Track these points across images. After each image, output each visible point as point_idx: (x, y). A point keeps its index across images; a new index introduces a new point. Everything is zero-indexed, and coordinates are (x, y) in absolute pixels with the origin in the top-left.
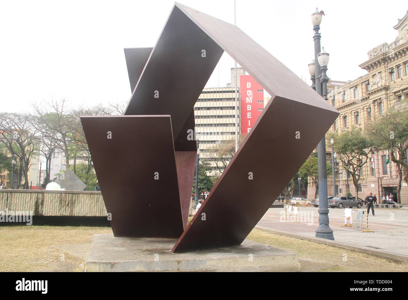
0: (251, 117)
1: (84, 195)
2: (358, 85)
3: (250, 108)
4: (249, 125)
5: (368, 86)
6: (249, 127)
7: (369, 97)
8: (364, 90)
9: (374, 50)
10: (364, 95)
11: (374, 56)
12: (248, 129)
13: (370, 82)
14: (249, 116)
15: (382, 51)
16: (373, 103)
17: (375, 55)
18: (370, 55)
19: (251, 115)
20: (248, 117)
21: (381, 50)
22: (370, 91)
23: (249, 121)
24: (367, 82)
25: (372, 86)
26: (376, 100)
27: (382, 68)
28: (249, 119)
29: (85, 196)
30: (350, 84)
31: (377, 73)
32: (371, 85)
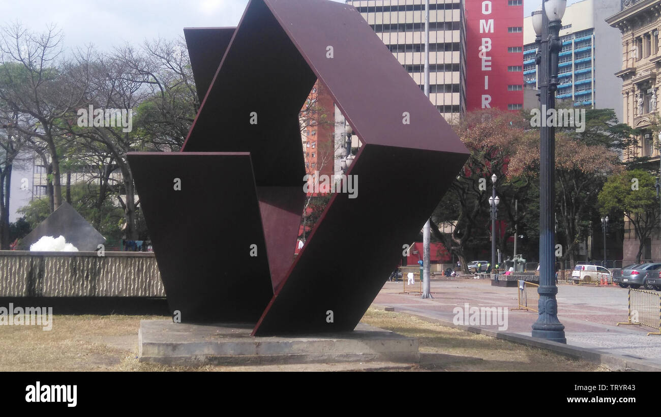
0: (490, 69)
1: (115, 260)
3: (489, 45)
4: (486, 88)
6: (486, 92)
12: (484, 97)
14: (486, 66)
19: (490, 64)
20: (484, 69)
23: (486, 78)
28: (486, 73)
29: (118, 260)
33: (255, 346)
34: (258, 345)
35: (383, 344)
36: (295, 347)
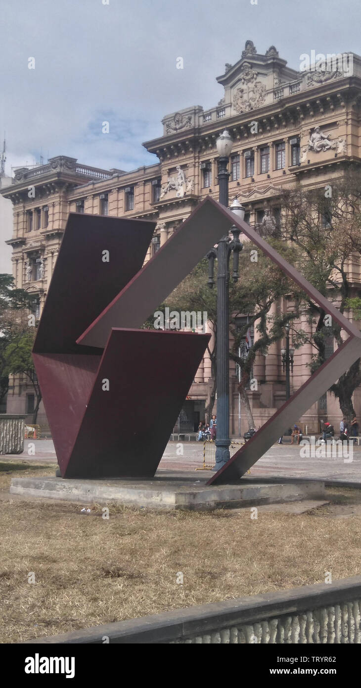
2: (136, 184)
5: (157, 189)
7: (157, 214)
8: (148, 197)
9: (177, 118)
10: (148, 206)
11: (176, 129)
13: (162, 182)
15: (192, 122)
16: (165, 228)
17: (178, 127)
18: (168, 126)
21: (190, 119)
22: (162, 202)
24: (155, 182)
25: (166, 193)
26: (173, 222)
27: (188, 159)
30: (121, 179)
31: (178, 166)
32: (165, 190)
33: (240, 492)
34: (241, 491)
35: (307, 487)
36: (262, 491)
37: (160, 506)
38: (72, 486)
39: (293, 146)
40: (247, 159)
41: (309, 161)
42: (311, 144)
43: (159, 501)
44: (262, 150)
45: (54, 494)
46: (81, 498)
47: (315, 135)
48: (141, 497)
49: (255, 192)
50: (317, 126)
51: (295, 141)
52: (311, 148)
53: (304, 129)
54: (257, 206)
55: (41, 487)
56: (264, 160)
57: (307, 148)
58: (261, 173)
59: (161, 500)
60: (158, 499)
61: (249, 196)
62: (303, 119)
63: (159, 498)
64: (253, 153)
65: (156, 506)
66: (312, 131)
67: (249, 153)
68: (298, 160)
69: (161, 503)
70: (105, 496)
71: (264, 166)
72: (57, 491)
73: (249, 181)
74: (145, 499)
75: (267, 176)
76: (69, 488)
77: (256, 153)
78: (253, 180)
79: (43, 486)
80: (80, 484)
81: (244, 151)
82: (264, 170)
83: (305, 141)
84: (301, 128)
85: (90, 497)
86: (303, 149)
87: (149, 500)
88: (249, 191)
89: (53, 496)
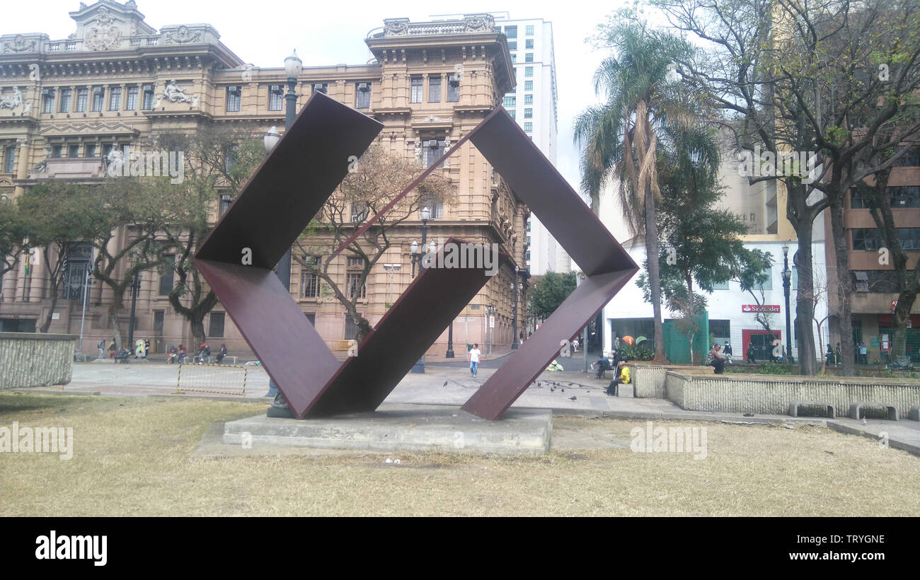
9: (18, 39)
11: (16, 50)
15: (36, 47)
17: (18, 48)
21: (33, 44)
27: (29, 80)
31: (15, 86)
37: (519, 451)
38: (352, 430)
39: (146, 92)
40: (95, 95)
41: (163, 109)
42: (166, 93)
43: (514, 444)
44: (113, 89)
45: (319, 441)
46: (372, 445)
47: (170, 87)
48: (483, 442)
49: (104, 126)
50: (173, 79)
51: (149, 88)
52: (166, 98)
53: (159, 79)
54: (103, 140)
55: (291, 433)
56: (114, 99)
57: (162, 96)
58: (110, 110)
59: (518, 444)
60: (511, 443)
61: (97, 129)
62: (159, 70)
63: (514, 442)
64: (103, 90)
65: (513, 451)
66: (168, 82)
67: (100, 89)
68: (149, 104)
69: (519, 448)
70: (416, 441)
71: (113, 105)
72: (324, 437)
73: (97, 115)
74: (491, 444)
75: (116, 114)
76: (348, 433)
77: (106, 91)
78: (101, 115)
79: (294, 432)
80: (368, 428)
81: (94, 86)
82: (113, 108)
83: (159, 90)
84: (156, 77)
85: (390, 443)
86: (158, 97)
87: (497, 445)
88: (97, 124)
89: (315, 444)
